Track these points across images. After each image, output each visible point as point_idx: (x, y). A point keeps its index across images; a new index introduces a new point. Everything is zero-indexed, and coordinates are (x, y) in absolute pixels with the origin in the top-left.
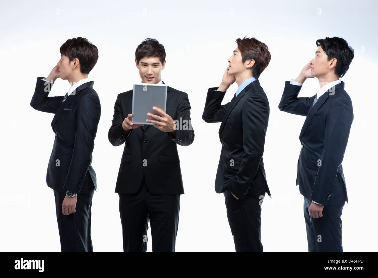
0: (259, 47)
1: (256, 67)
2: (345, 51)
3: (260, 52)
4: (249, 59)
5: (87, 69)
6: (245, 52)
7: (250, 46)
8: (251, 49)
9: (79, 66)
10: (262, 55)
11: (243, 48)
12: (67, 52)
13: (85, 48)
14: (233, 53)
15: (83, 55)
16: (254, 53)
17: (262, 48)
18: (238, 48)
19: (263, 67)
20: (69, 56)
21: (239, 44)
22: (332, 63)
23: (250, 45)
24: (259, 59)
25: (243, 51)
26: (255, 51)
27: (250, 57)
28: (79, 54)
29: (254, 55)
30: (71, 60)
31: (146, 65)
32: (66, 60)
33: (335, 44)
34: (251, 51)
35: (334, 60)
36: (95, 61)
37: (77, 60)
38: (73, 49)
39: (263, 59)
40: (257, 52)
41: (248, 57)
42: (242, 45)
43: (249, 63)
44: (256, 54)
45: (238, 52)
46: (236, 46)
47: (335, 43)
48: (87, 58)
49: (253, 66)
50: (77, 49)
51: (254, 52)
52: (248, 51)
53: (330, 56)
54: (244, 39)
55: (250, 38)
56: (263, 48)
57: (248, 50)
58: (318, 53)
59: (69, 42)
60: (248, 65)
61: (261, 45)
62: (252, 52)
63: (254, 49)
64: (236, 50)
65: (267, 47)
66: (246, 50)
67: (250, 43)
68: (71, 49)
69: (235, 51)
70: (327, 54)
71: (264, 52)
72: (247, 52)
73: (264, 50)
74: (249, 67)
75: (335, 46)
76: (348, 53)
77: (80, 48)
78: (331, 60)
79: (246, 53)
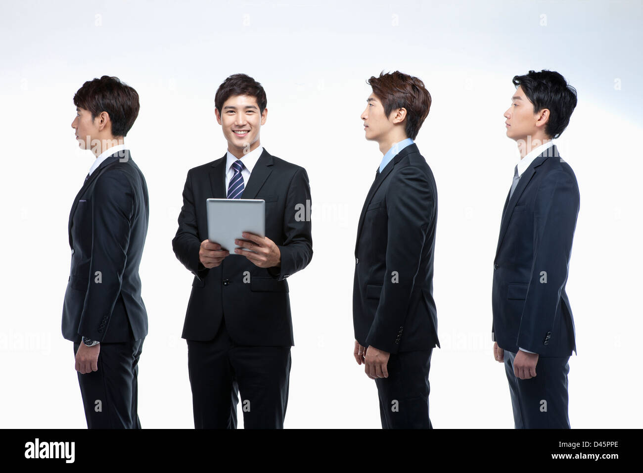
0: (408, 86)
1: (411, 120)
2: (563, 94)
3: (412, 92)
4: (395, 109)
5: (123, 129)
6: (386, 98)
7: (393, 87)
8: (395, 92)
9: (110, 124)
10: (417, 97)
11: (381, 92)
12: (86, 103)
13: (116, 93)
14: (367, 103)
15: (115, 105)
16: (403, 97)
17: (414, 87)
18: (373, 94)
19: (421, 117)
20: (90, 110)
21: (374, 87)
22: (541, 117)
23: (393, 85)
24: (412, 105)
25: (382, 97)
26: (404, 93)
27: (397, 105)
28: (109, 104)
29: (403, 101)
30: (95, 115)
31: (233, 110)
32: (87, 116)
33: (545, 84)
34: (397, 95)
35: (545, 112)
36: (136, 113)
37: (106, 115)
38: (96, 97)
39: (418, 103)
40: (407, 95)
41: (395, 106)
42: (379, 87)
43: (397, 115)
44: (406, 98)
45: (375, 100)
46: (369, 90)
47: (544, 82)
48: (122, 109)
49: (404, 119)
50: (104, 97)
51: (402, 95)
52: (392, 96)
53: (539, 105)
54: (381, 76)
55: (390, 73)
56: (416, 85)
57: (391, 94)
58: (517, 100)
59: (87, 85)
60: (396, 118)
61: (412, 82)
62: (399, 95)
63: (402, 91)
64: (371, 97)
65: (422, 82)
66: (387, 95)
67: (392, 82)
68: (93, 97)
69: (369, 100)
70: (533, 102)
71: (419, 92)
72: (390, 97)
73: (417, 88)
74: (399, 121)
75: (546, 88)
76: (568, 98)
77: (108, 94)
78: (540, 111)
79: (389, 100)
